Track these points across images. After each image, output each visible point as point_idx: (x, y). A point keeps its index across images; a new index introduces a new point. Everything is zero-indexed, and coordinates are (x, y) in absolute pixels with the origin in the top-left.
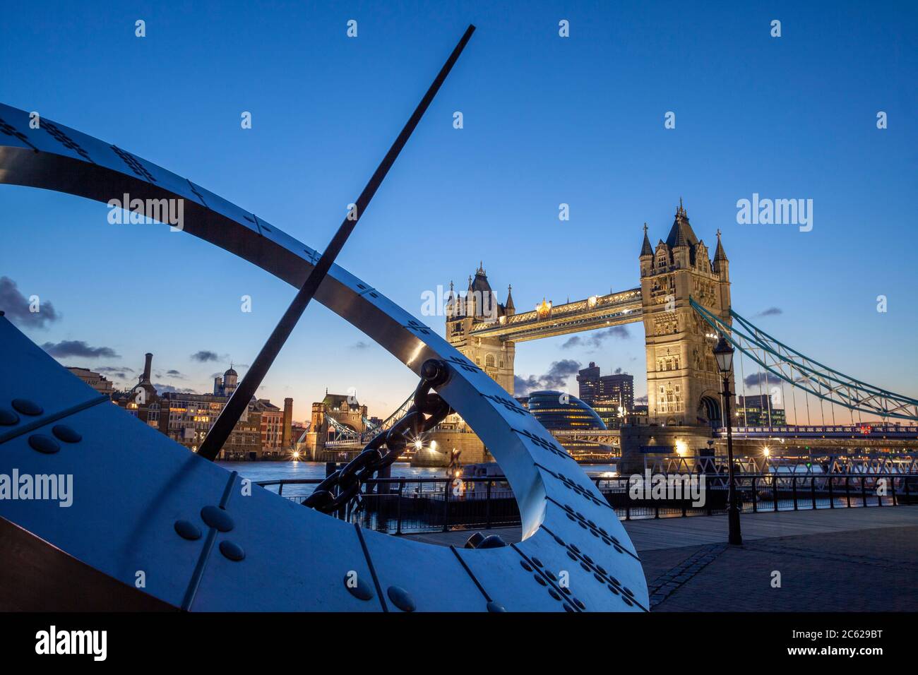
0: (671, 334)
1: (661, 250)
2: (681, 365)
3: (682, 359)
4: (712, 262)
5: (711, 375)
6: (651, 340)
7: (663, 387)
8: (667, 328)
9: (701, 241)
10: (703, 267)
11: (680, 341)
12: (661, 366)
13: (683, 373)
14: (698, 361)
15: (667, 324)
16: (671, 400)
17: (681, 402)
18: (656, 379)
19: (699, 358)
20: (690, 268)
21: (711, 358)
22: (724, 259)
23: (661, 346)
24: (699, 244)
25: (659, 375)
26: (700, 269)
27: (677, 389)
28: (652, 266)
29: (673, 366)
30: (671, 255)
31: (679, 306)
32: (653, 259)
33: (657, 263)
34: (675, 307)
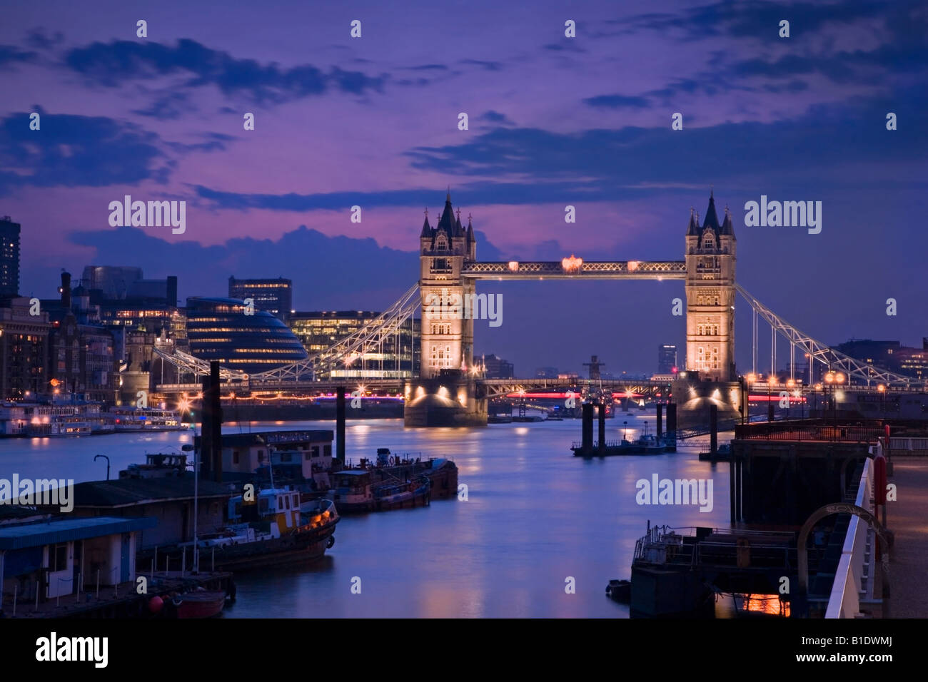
0: (712, 306)
1: (709, 234)
2: (720, 332)
3: (722, 328)
6: (693, 308)
7: (702, 348)
8: (709, 300)
11: (721, 313)
12: (701, 331)
13: (723, 339)
15: (709, 297)
16: (709, 359)
17: (718, 361)
18: (696, 341)
23: (702, 314)
25: (698, 339)
27: (715, 351)
28: (699, 245)
29: (712, 332)
30: (718, 240)
31: (725, 284)
32: (700, 240)
33: (703, 243)
34: (719, 285)
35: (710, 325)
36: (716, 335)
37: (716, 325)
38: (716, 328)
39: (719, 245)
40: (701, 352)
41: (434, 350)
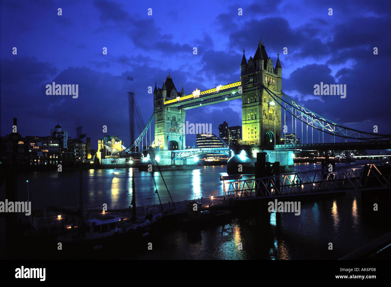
0: (254, 102)
1: (251, 62)
2: (257, 117)
3: (258, 114)
4: (274, 68)
5: (271, 122)
6: (245, 105)
7: (249, 127)
8: (252, 100)
9: (270, 57)
10: (270, 70)
11: (257, 106)
12: (249, 117)
13: (258, 120)
14: (266, 115)
15: (252, 98)
16: (253, 133)
17: (257, 134)
18: (246, 124)
19: (266, 114)
20: (264, 70)
21: (271, 114)
22: (280, 67)
23: (249, 108)
24: (269, 59)
25: (247, 122)
26: (269, 71)
27: (256, 128)
28: (246, 70)
29: (254, 117)
30: (255, 64)
31: (258, 89)
32: (247, 66)
33: (249, 68)
34: (256, 90)
35: (253, 114)
36: (256, 119)
37: (256, 113)
38: (256, 115)
39: (255, 67)
40: (249, 129)
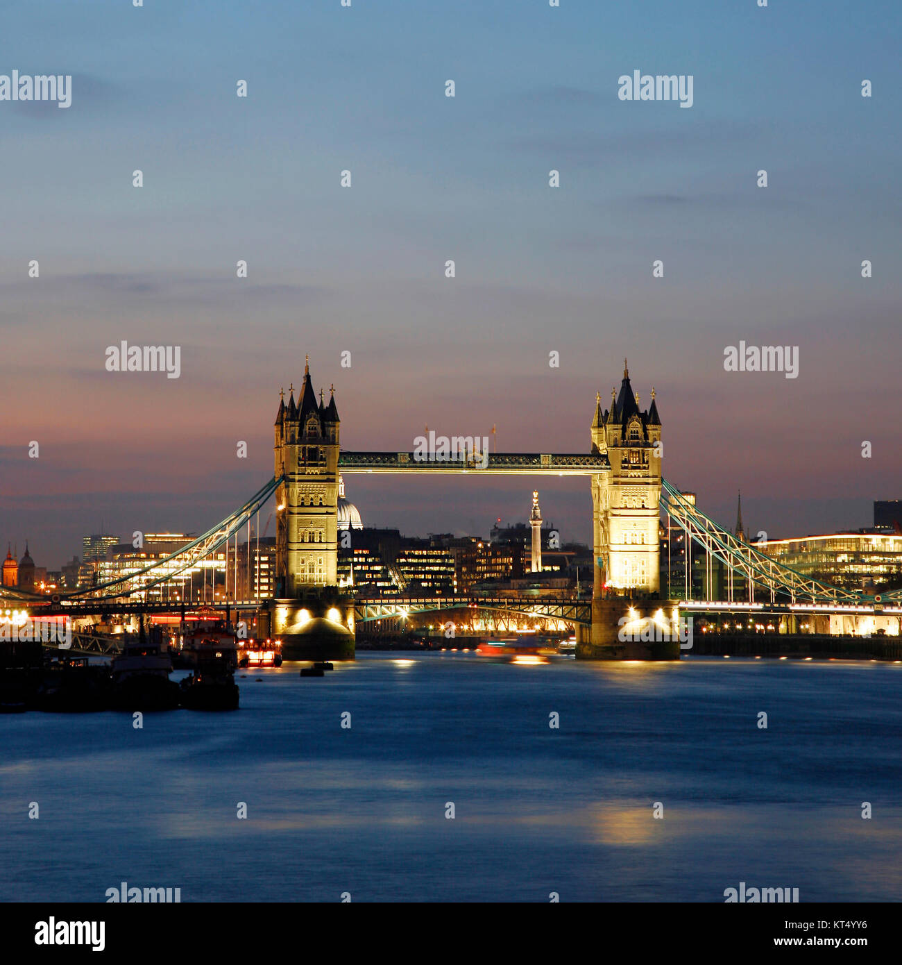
0: (639, 509)
1: (635, 423)
2: (648, 541)
3: (650, 535)
7: (628, 559)
8: (635, 502)
11: (653, 517)
12: (626, 539)
13: (652, 548)
15: (635, 498)
16: (636, 573)
17: (645, 575)
18: (620, 551)
23: (627, 519)
25: (623, 548)
27: (643, 564)
28: (623, 437)
30: (645, 430)
31: (654, 484)
32: (624, 430)
33: (628, 434)
34: (648, 484)
35: (637, 532)
36: (643, 543)
37: (643, 531)
38: (643, 535)
39: (646, 437)
40: (626, 564)
41: (303, 563)
